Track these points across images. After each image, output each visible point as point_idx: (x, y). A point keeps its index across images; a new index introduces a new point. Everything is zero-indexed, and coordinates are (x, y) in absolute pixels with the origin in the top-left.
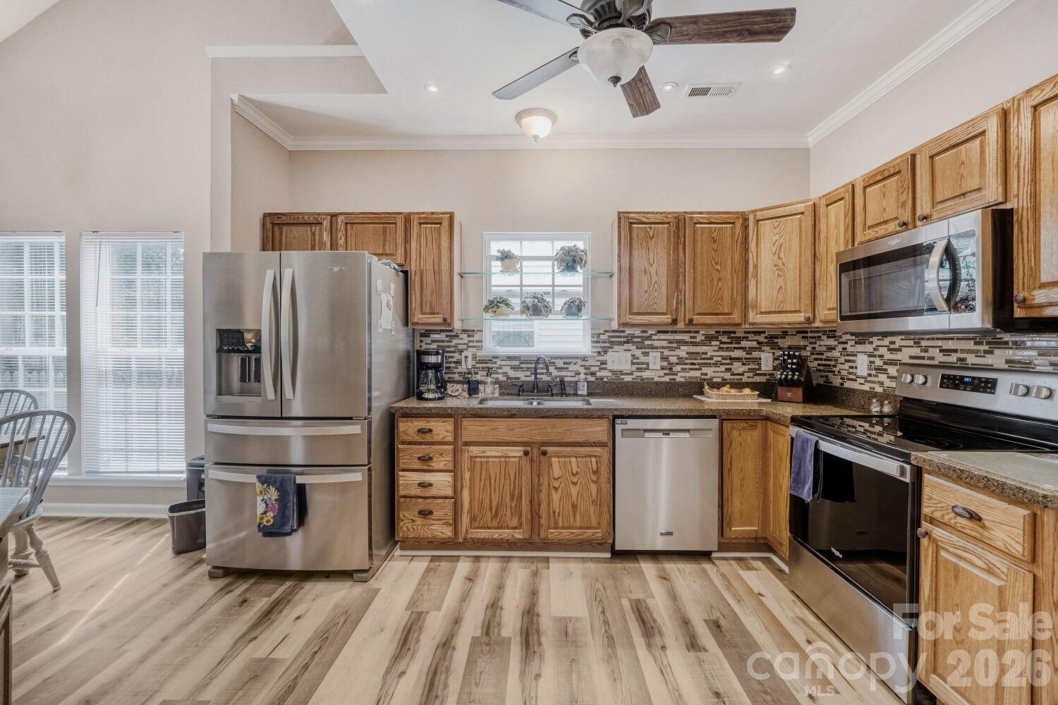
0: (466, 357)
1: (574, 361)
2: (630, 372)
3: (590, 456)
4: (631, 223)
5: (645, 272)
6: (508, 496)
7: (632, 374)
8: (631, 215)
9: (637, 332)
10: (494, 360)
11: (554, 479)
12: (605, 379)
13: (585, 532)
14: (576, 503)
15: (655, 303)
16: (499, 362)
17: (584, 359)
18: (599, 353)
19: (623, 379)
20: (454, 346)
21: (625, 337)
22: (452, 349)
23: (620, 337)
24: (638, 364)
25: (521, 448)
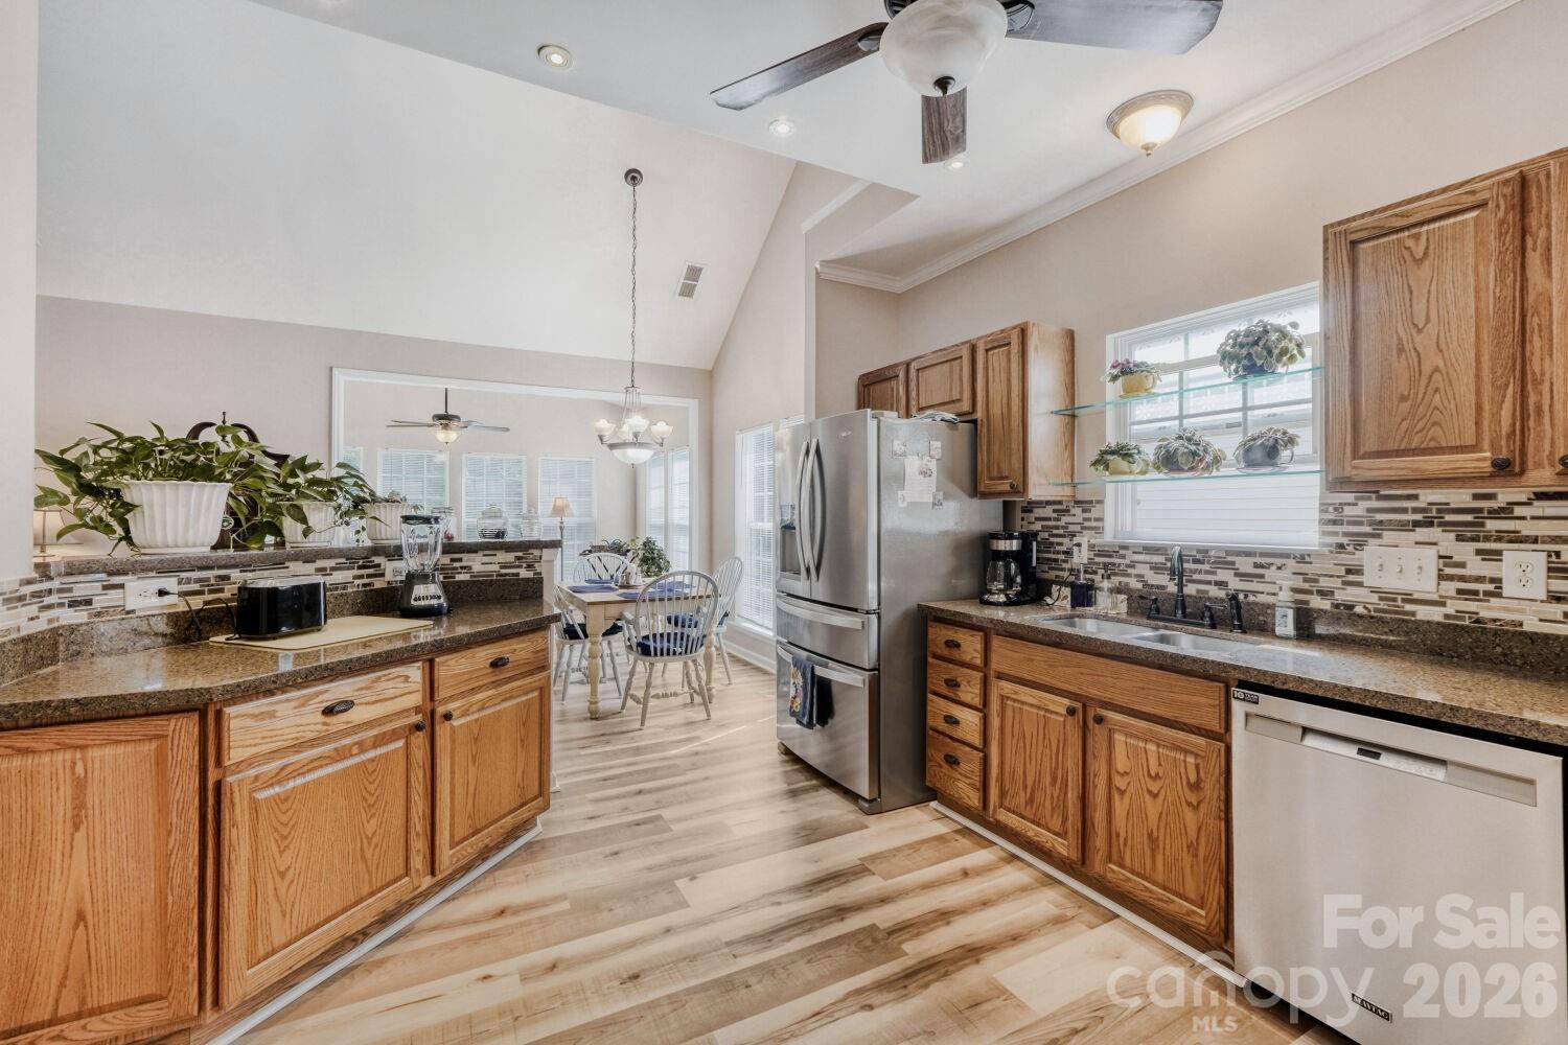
0: (1079, 545)
1: (1279, 562)
2: (1435, 597)
3: (1186, 752)
4: (1354, 243)
5: (1401, 350)
6: (1048, 775)
7: (1443, 604)
8: (1354, 224)
9: (1461, 497)
10: (1122, 552)
11: (1118, 772)
12: (1359, 609)
13: (1173, 902)
14: (1155, 834)
15: (1435, 424)
16: (1131, 557)
17: (1302, 558)
18: (1341, 546)
19: (1413, 614)
20: (1063, 527)
21: (1415, 510)
22: (1061, 532)
23: (1404, 510)
24: (1462, 579)
25: (1067, 702)
